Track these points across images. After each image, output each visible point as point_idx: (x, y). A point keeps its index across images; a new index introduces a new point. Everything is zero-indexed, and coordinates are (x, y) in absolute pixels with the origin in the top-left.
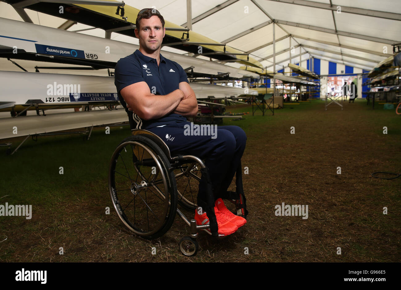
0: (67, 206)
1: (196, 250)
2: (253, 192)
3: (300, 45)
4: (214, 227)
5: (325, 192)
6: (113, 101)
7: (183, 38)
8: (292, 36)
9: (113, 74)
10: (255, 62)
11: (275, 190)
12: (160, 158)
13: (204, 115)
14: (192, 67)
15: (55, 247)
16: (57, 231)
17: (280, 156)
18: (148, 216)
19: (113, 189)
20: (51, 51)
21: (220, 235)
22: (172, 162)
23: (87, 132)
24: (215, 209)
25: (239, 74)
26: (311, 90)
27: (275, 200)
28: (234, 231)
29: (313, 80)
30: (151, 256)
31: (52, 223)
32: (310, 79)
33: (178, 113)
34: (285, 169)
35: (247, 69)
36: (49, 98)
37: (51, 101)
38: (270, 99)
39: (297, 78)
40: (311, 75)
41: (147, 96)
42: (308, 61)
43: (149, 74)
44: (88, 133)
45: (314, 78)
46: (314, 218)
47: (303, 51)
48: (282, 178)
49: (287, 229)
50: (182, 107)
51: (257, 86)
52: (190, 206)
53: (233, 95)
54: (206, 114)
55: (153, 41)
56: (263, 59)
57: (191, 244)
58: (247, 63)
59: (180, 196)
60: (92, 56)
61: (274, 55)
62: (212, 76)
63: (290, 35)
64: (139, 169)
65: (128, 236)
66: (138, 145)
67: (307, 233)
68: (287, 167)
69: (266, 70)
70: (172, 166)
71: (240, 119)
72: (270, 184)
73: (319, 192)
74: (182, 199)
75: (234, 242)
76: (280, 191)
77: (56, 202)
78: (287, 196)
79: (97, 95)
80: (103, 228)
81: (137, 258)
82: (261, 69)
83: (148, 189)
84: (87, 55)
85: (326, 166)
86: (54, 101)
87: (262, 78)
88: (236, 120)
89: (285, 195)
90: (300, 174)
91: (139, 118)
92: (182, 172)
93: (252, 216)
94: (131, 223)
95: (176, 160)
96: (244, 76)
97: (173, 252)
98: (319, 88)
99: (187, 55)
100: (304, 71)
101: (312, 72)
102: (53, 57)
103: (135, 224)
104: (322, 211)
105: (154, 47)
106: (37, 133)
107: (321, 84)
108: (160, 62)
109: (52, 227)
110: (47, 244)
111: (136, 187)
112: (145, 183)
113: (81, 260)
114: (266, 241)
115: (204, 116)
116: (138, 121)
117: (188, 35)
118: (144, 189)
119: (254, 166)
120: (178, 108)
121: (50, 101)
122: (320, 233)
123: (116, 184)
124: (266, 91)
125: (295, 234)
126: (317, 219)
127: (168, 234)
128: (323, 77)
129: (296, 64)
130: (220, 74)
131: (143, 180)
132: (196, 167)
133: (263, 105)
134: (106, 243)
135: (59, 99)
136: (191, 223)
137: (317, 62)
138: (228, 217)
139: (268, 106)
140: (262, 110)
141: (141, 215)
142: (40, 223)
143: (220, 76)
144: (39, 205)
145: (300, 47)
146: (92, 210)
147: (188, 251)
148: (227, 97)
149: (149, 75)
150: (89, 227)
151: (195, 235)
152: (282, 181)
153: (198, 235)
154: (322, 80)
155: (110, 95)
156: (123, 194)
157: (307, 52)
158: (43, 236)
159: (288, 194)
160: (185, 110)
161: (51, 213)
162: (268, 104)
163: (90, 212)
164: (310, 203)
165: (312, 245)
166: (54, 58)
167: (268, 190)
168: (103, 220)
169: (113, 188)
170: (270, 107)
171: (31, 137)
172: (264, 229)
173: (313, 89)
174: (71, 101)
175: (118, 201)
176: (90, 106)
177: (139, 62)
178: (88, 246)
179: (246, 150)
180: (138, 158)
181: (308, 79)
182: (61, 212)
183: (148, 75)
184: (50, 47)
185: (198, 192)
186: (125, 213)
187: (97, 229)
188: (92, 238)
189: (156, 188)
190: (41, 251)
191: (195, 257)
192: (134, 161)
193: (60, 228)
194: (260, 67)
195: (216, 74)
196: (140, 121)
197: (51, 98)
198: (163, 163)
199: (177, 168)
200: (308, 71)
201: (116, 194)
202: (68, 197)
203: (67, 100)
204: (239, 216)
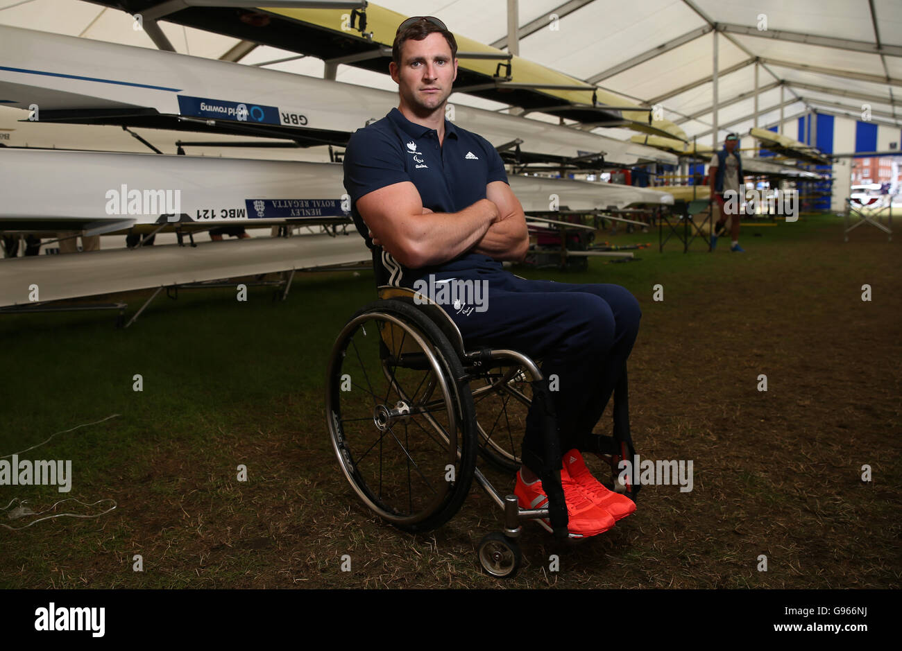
0: (237, 445)
1: (515, 564)
2: (654, 436)
3: (782, 83)
4: (559, 514)
5: (836, 448)
6: (340, 217)
7: (497, 75)
8: (762, 60)
9: (339, 157)
10: (669, 125)
11: (709, 435)
12: (440, 352)
13: (543, 249)
14: (517, 142)
15: (210, 534)
16: (214, 498)
17: (724, 351)
18: (409, 479)
19: (335, 416)
20: (209, 110)
21: (572, 535)
22: (466, 362)
23: (281, 282)
24: (562, 474)
25: (627, 154)
26: (808, 190)
27: (707, 459)
28: (605, 528)
29: (813, 167)
30: (413, 570)
31: (205, 480)
32: (805, 165)
33: (482, 252)
34: (735, 384)
35: (649, 142)
36: (204, 211)
37: (208, 217)
38: (702, 213)
39: (773, 162)
40: (809, 155)
41: (415, 215)
42: (801, 120)
43: (419, 164)
44: (284, 285)
45: (816, 162)
46: (805, 510)
47: (788, 96)
48: (727, 406)
49: (735, 532)
50: (492, 239)
51: (671, 180)
52: (505, 461)
53: (612, 204)
54: (550, 246)
55: (430, 89)
56: (689, 118)
57: (504, 550)
58: (647, 128)
59: (483, 437)
60: (295, 118)
61: (715, 108)
62: (565, 160)
63: (757, 60)
64: (392, 374)
65: (365, 522)
66: (392, 323)
67: (787, 545)
68: (741, 381)
69: (695, 144)
70: (467, 372)
71: (630, 259)
72: (697, 419)
73: (821, 446)
74: (487, 443)
75: (605, 552)
76: (720, 438)
77: (214, 436)
78: (739, 452)
79: (304, 203)
80: (311, 500)
81: (383, 572)
82: (682, 143)
83: (411, 418)
84: (284, 116)
85: (841, 381)
86: (213, 216)
87: (685, 162)
88: (620, 261)
89: (734, 449)
90: (773, 398)
91: (397, 263)
92: (490, 383)
93: (651, 493)
94: (371, 491)
95: (476, 358)
96: (640, 160)
97: (463, 565)
98: (828, 186)
99: (507, 112)
100: (791, 145)
101: (811, 148)
102: (213, 122)
103: (381, 494)
104: (827, 495)
105: (432, 103)
106: (178, 283)
107: (834, 176)
108: (445, 135)
109: (204, 490)
110: (194, 526)
111: (384, 414)
112: (406, 407)
113: (263, 565)
114: (684, 558)
115: (544, 252)
116: (394, 268)
117: (509, 67)
118: (404, 420)
119: (658, 375)
120: (483, 241)
121: (206, 216)
122: (820, 549)
123: (341, 402)
124: (695, 193)
125: (755, 545)
126: (813, 513)
127: (453, 523)
128: (841, 160)
129: (769, 127)
130: (583, 155)
131: (401, 399)
132: (523, 375)
133: (686, 226)
134: (317, 533)
135: (224, 212)
136: (507, 503)
137: (825, 123)
138: (592, 494)
139: (699, 230)
140: (681, 239)
141: (396, 476)
142: (180, 479)
143: (584, 160)
144: (179, 439)
145: (782, 88)
146: (289, 457)
147: (497, 565)
148: (599, 208)
149: (420, 167)
150: (281, 494)
151: (513, 531)
152: (727, 413)
153: (520, 533)
154: (836, 167)
155: (333, 203)
156: (357, 426)
157: (800, 99)
158: (187, 509)
159: (740, 446)
160: (499, 246)
161: (204, 460)
162: (698, 224)
163: (285, 462)
164: (795, 472)
165: (798, 577)
166: (216, 124)
167: (691, 434)
168: (312, 481)
169: (336, 413)
170: (703, 231)
171: (166, 291)
172: (678, 526)
173: (813, 188)
174: (249, 218)
175: (345, 443)
176: (288, 227)
177: (398, 135)
178: (279, 536)
179: (640, 334)
180: (391, 349)
181: (800, 165)
182: (223, 458)
183: (417, 167)
184: (209, 102)
185: (524, 430)
186: (360, 470)
187: (299, 501)
188: (287, 519)
189: (430, 419)
190: (183, 539)
191: (512, 581)
192: (382, 357)
193: (221, 492)
194: (681, 137)
195: (574, 155)
196: (397, 269)
197: (207, 211)
198: (447, 365)
199: (479, 377)
200: (799, 145)
201: (341, 426)
202: (240, 425)
203: (241, 215)
204: (620, 492)
